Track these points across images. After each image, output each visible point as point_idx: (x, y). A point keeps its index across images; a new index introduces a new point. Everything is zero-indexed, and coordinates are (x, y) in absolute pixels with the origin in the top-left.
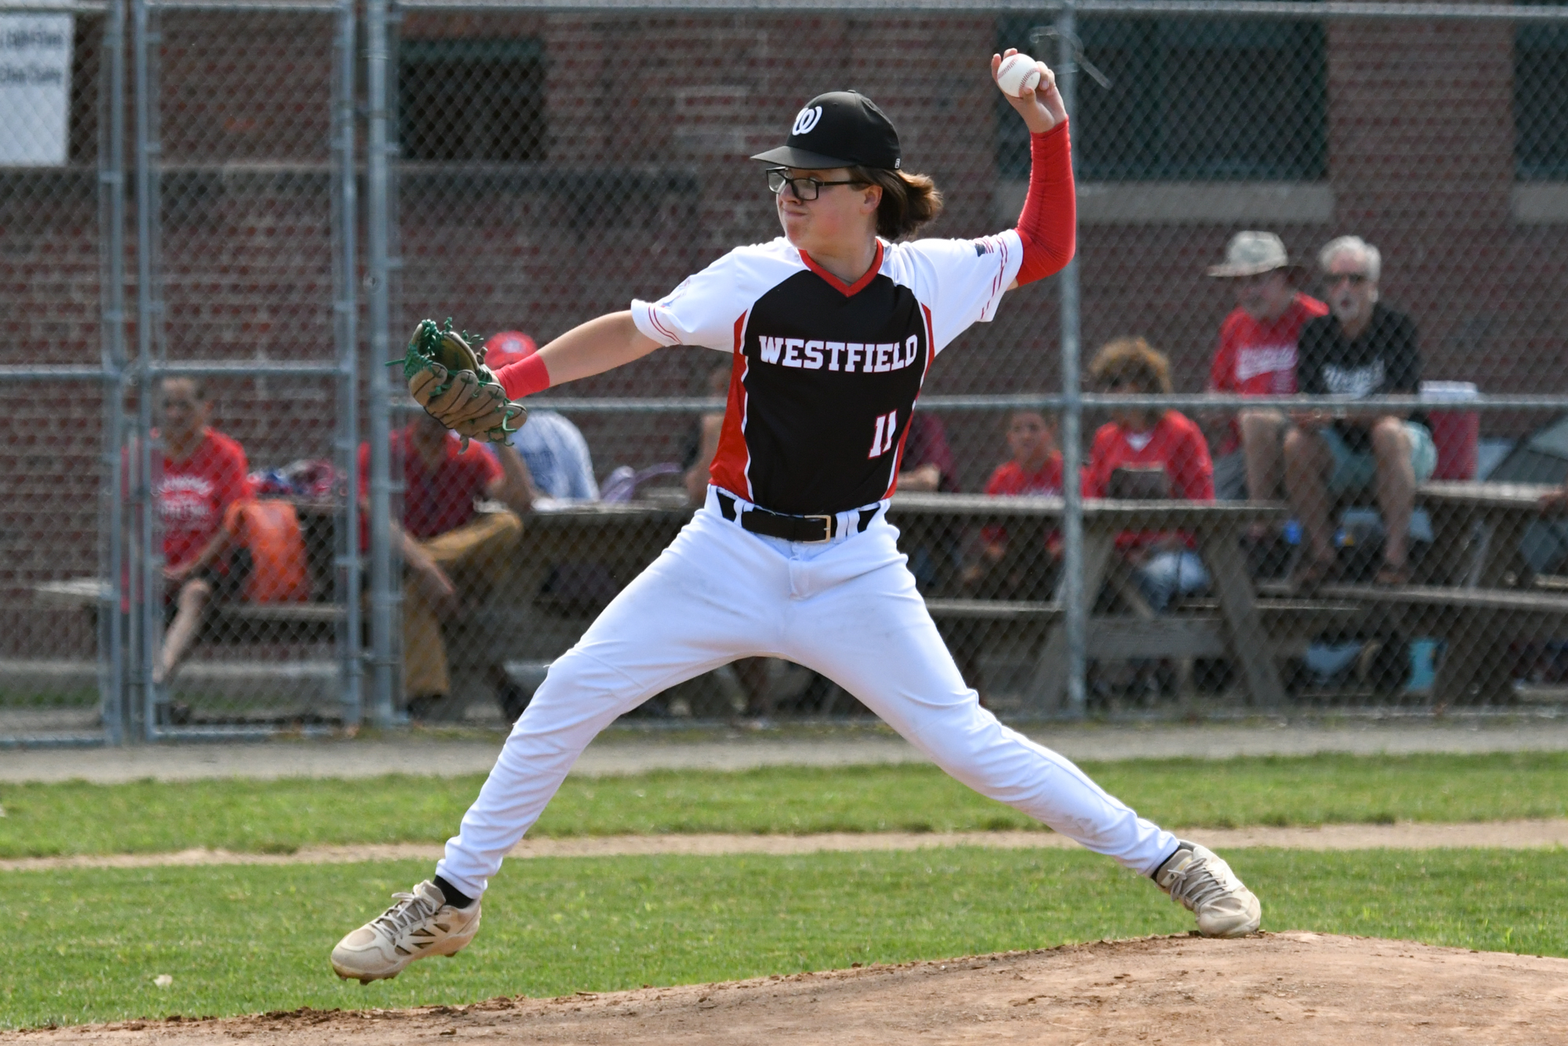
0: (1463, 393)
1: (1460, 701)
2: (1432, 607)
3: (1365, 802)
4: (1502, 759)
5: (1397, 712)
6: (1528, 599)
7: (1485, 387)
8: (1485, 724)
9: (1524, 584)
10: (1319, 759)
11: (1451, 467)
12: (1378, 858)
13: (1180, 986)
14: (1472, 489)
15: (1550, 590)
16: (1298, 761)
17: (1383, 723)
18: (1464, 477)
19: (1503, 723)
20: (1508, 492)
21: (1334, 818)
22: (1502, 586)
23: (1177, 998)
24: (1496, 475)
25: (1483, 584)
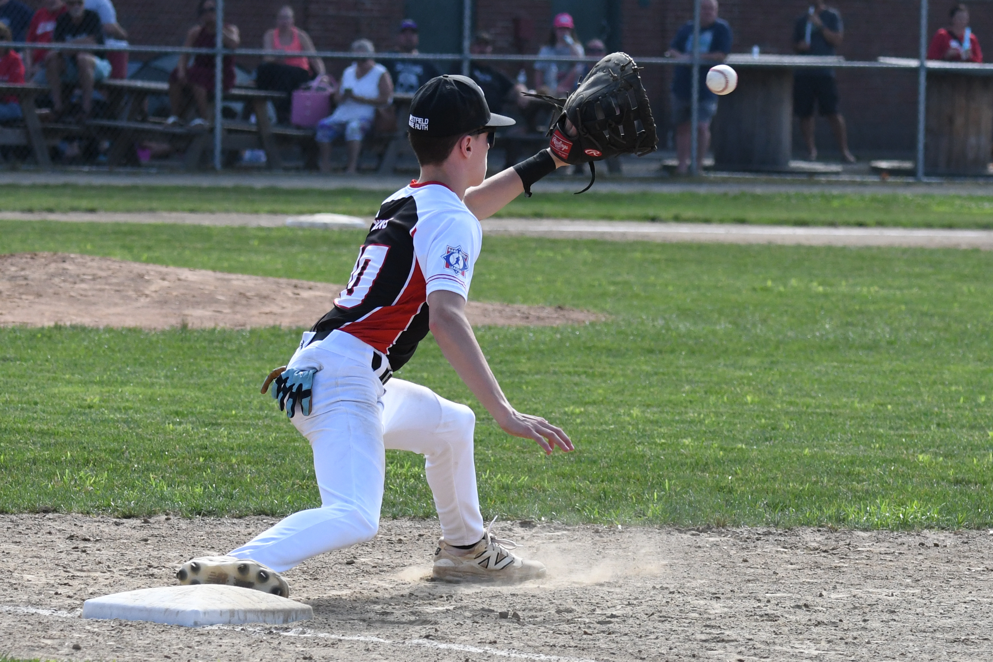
0: (123, 45)
1: (120, 165)
2: (109, 128)
3: (85, 203)
4: (135, 188)
5: (94, 169)
6: (146, 126)
7: (131, 42)
8: (128, 174)
9: (144, 120)
10: (65, 186)
11: (116, 73)
12: (93, 226)
13: (23, 273)
14: (125, 82)
15: (155, 123)
16: (56, 187)
17: (89, 173)
18: (122, 78)
19: (134, 174)
20: (139, 84)
21: (74, 210)
22: (136, 121)
23: (21, 278)
24: (134, 77)
25: (129, 119)
